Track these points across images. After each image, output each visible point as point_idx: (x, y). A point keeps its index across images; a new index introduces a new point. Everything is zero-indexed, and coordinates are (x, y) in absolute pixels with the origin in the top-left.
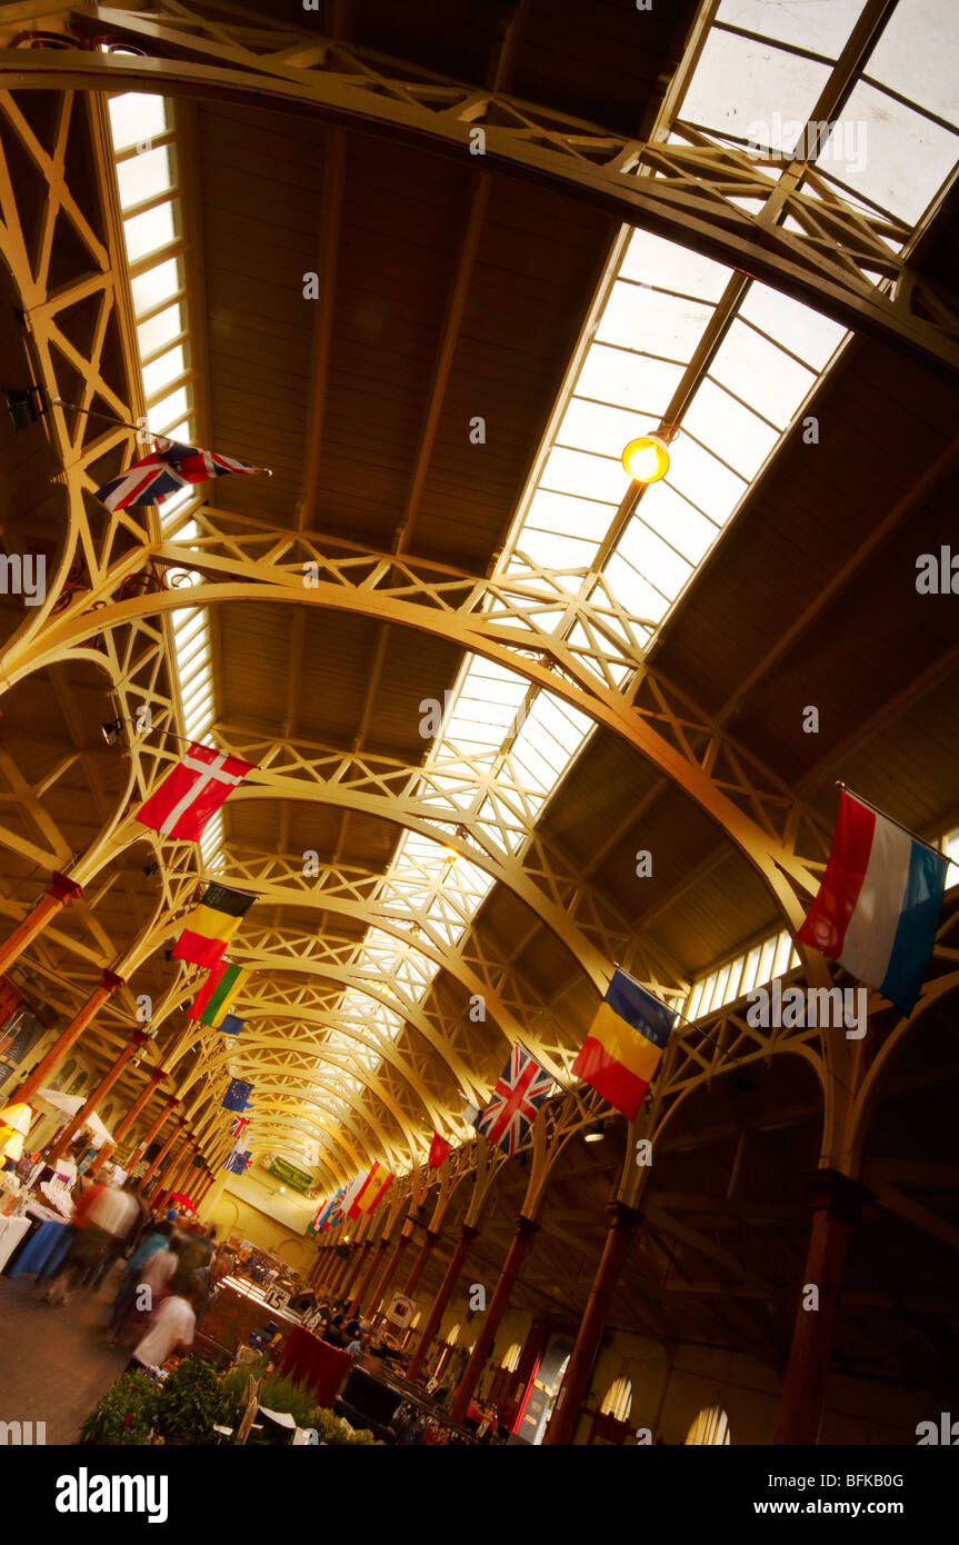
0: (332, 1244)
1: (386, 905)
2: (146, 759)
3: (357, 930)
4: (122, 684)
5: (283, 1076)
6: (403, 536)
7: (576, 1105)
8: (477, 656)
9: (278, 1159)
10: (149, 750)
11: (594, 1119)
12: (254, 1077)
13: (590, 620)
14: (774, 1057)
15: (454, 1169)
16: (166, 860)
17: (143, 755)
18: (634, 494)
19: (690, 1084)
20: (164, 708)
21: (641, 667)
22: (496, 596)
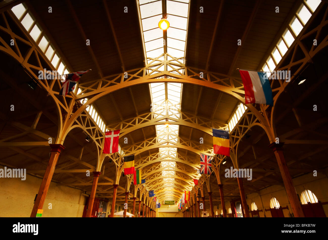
0: (185, 210)
1: (160, 142)
2: (98, 141)
3: (157, 150)
4: (85, 129)
5: (158, 186)
6: (123, 68)
7: (217, 159)
8: (151, 84)
9: (165, 201)
10: (97, 138)
11: (223, 159)
12: (152, 189)
13: (170, 64)
14: (251, 128)
15: (201, 184)
16: (113, 158)
17: (97, 140)
18: (165, 33)
19: (238, 143)
20: (95, 129)
21: (185, 68)
22: (148, 69)
